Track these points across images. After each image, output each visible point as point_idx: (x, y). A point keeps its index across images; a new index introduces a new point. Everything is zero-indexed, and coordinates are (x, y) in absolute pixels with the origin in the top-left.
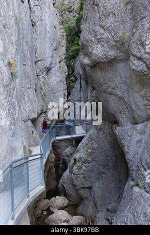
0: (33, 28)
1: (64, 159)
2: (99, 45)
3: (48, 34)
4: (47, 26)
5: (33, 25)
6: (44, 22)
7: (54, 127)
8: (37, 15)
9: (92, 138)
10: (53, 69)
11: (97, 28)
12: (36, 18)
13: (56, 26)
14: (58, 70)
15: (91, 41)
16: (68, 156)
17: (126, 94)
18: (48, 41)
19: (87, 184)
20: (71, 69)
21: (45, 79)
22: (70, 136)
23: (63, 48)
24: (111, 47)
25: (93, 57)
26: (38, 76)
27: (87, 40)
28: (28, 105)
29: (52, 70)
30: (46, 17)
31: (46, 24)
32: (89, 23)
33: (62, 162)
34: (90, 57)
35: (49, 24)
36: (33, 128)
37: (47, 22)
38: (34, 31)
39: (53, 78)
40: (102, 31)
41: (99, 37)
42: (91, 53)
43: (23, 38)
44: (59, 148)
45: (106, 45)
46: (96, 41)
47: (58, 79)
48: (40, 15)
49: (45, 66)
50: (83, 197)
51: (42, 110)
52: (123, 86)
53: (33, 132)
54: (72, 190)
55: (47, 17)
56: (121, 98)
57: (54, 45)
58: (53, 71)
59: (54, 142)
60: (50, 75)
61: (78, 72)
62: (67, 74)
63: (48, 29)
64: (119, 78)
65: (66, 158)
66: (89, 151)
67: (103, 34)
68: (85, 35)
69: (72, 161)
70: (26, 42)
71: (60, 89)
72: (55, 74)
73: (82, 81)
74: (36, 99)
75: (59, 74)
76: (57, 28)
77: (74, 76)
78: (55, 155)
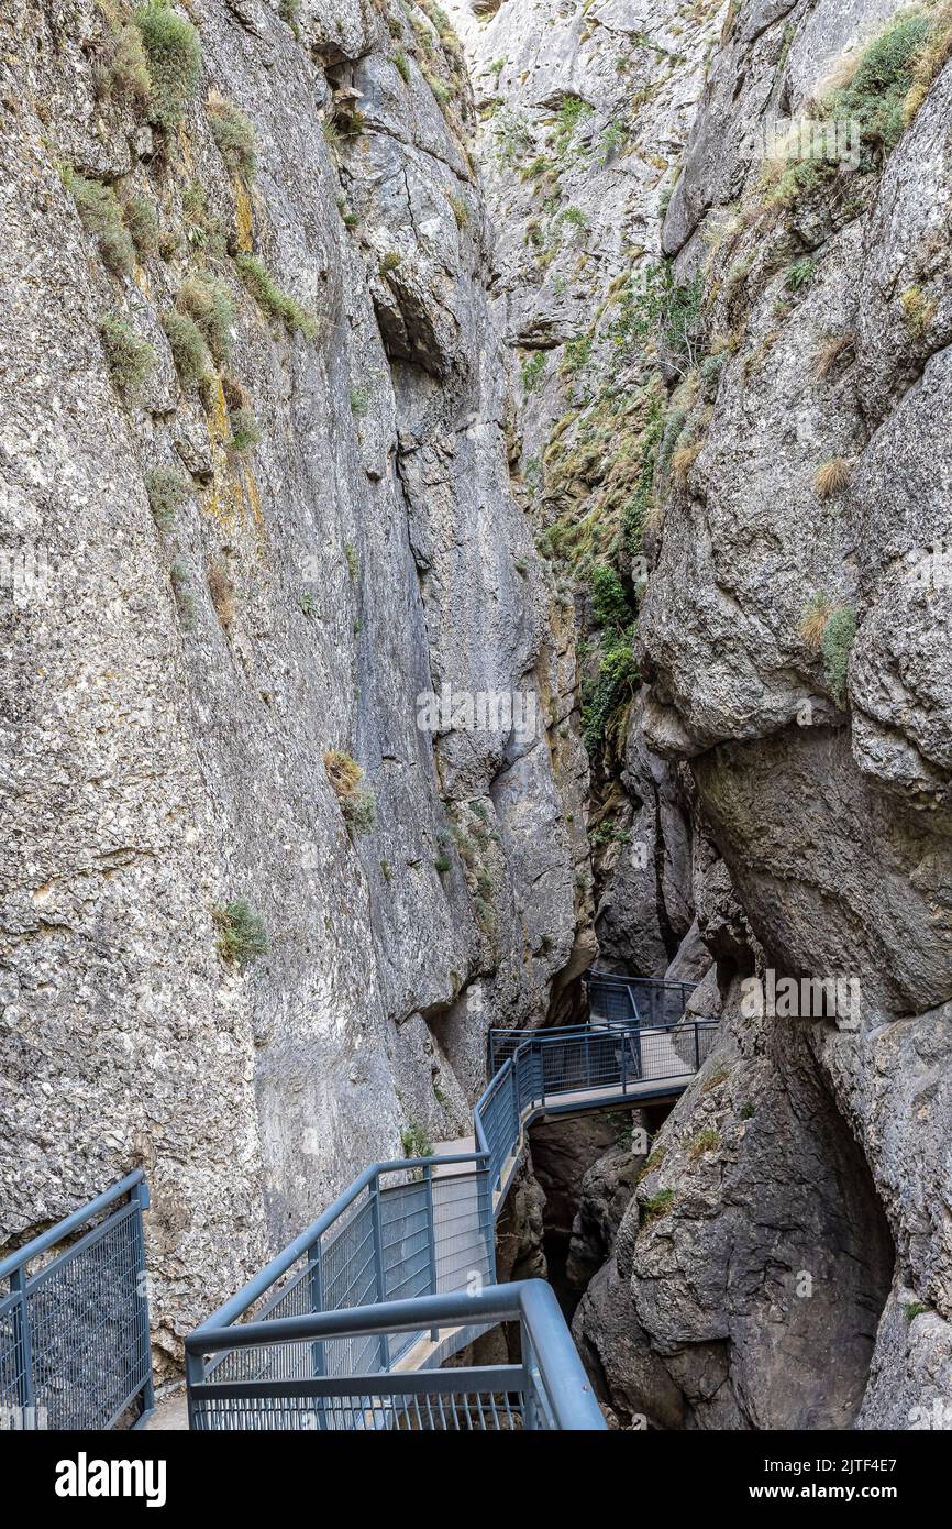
0: (422, 583)
1: (592, 1211)
2: (719, 668)
3: (491, 605)
4: (485, 572)
5: (421, 572)
6: (468, 551)
7: (536, 1047)
8: (436, 525)
9: (721, 1094)
10: (521, 762)
11: (708, 595)
12: (432, 538)
13: (529, 566)
14: (545, 770)
15: (684, 648)
16: (607, 1193)
17: (851, 880)
18: (493, 636)
19: (706, 1324)
20: (606, 759)
21: (481, 812)
22: (614, 1091)
23: (564, 663)
24: (772, 674)
25: (696, 718)
26: (448, 801)
27: (666, 644)
28: (408, 943)
29: (513, 772)
30: (480, 526)
31: (479, 561)
32: (669, 571)
33: (584, 1224)
34: (681, 719)
35: (495, 560)
36: (437, 1052)
37: (485, 550)
38: (425, 595)
39: (524, 806)
40: (728, 608)
41: (717, 632)
42: (687, 702)
43: (380, 636)
44: (565, 1152)
45: (748, 667)
46: (706, 650)
47: (546, 812)
48: (451, 521)
49: (483, 752)
50: (692, 1391)
51: (475, 964)
52: (837, 843)
53: (435, 1071)
54: (633, 1363)
55: (483, 527)
56: (833, 900)
57: (523, 654)
58: (519, 771)
59: (536, 1123)
60: (509, 793)
61: (645, 770)
62: (587, 781)
63: (490, 580)
64: (816, 807)
65: (601, 1203)
66: (708, 1156)
67: (732, 621)
68: (657, 623)
69: (630, 1214)
70: (394, 654)
71: (555, 857)
72: (533, 785)
73: (664, 810)
74: (446, 915)
75: (550, 788)
76: (532, 575)
77: (627, 792)
78: (546, 1188)
